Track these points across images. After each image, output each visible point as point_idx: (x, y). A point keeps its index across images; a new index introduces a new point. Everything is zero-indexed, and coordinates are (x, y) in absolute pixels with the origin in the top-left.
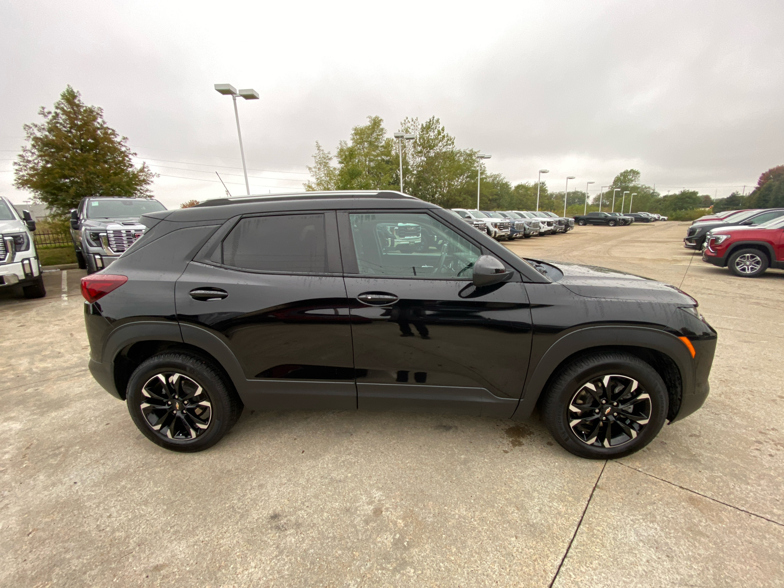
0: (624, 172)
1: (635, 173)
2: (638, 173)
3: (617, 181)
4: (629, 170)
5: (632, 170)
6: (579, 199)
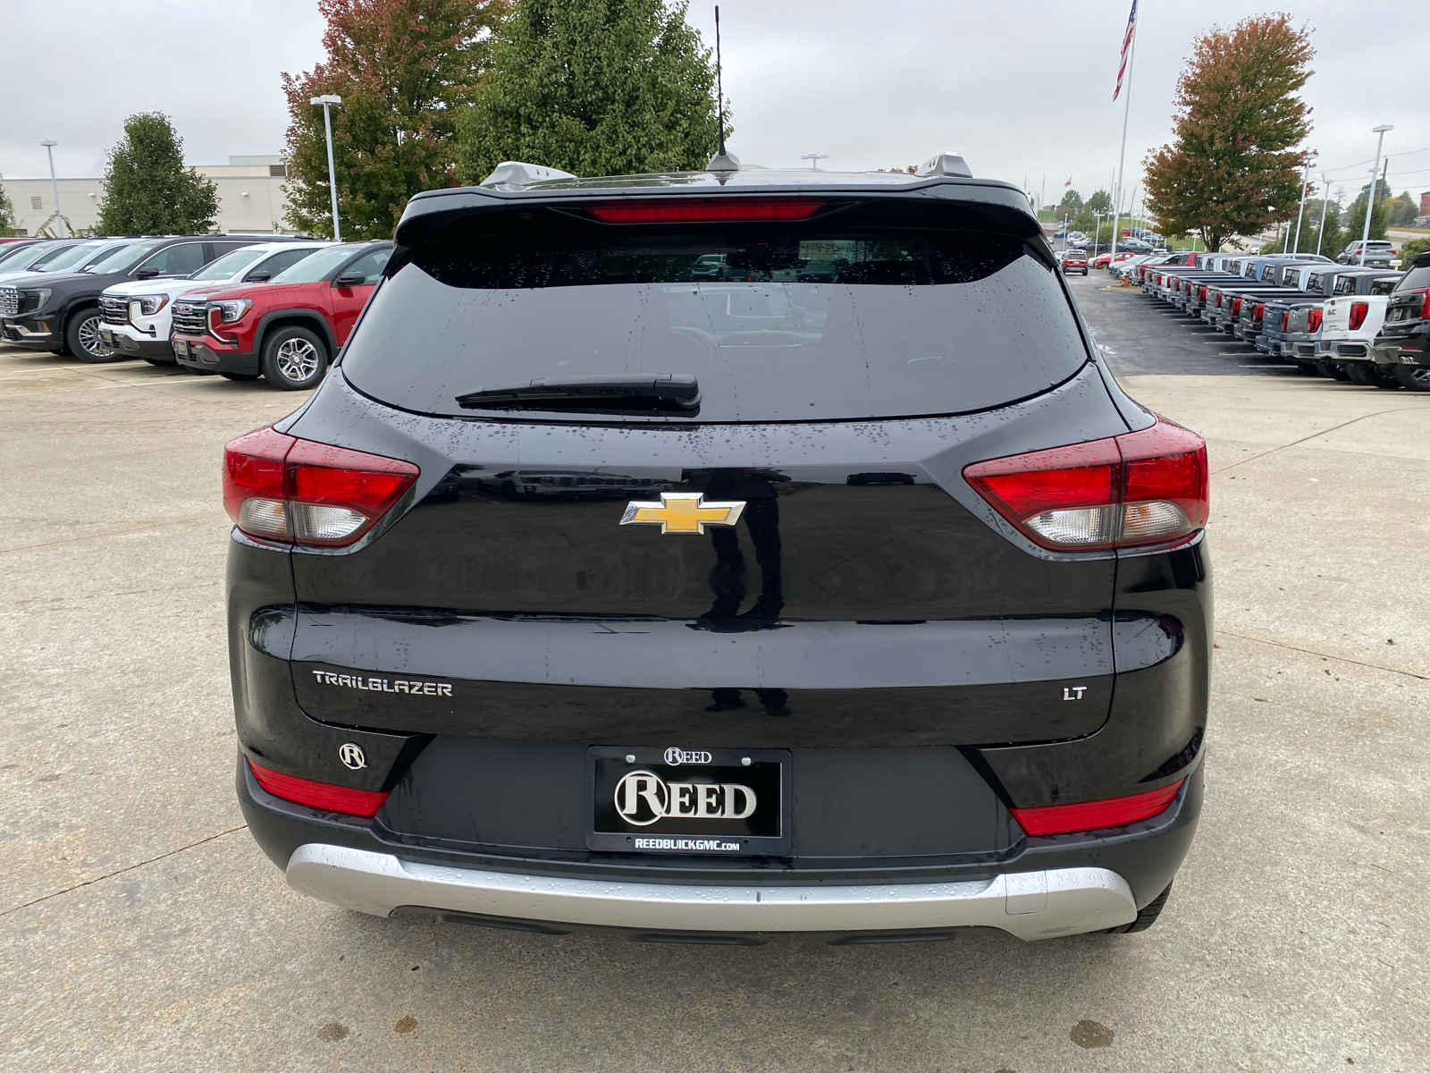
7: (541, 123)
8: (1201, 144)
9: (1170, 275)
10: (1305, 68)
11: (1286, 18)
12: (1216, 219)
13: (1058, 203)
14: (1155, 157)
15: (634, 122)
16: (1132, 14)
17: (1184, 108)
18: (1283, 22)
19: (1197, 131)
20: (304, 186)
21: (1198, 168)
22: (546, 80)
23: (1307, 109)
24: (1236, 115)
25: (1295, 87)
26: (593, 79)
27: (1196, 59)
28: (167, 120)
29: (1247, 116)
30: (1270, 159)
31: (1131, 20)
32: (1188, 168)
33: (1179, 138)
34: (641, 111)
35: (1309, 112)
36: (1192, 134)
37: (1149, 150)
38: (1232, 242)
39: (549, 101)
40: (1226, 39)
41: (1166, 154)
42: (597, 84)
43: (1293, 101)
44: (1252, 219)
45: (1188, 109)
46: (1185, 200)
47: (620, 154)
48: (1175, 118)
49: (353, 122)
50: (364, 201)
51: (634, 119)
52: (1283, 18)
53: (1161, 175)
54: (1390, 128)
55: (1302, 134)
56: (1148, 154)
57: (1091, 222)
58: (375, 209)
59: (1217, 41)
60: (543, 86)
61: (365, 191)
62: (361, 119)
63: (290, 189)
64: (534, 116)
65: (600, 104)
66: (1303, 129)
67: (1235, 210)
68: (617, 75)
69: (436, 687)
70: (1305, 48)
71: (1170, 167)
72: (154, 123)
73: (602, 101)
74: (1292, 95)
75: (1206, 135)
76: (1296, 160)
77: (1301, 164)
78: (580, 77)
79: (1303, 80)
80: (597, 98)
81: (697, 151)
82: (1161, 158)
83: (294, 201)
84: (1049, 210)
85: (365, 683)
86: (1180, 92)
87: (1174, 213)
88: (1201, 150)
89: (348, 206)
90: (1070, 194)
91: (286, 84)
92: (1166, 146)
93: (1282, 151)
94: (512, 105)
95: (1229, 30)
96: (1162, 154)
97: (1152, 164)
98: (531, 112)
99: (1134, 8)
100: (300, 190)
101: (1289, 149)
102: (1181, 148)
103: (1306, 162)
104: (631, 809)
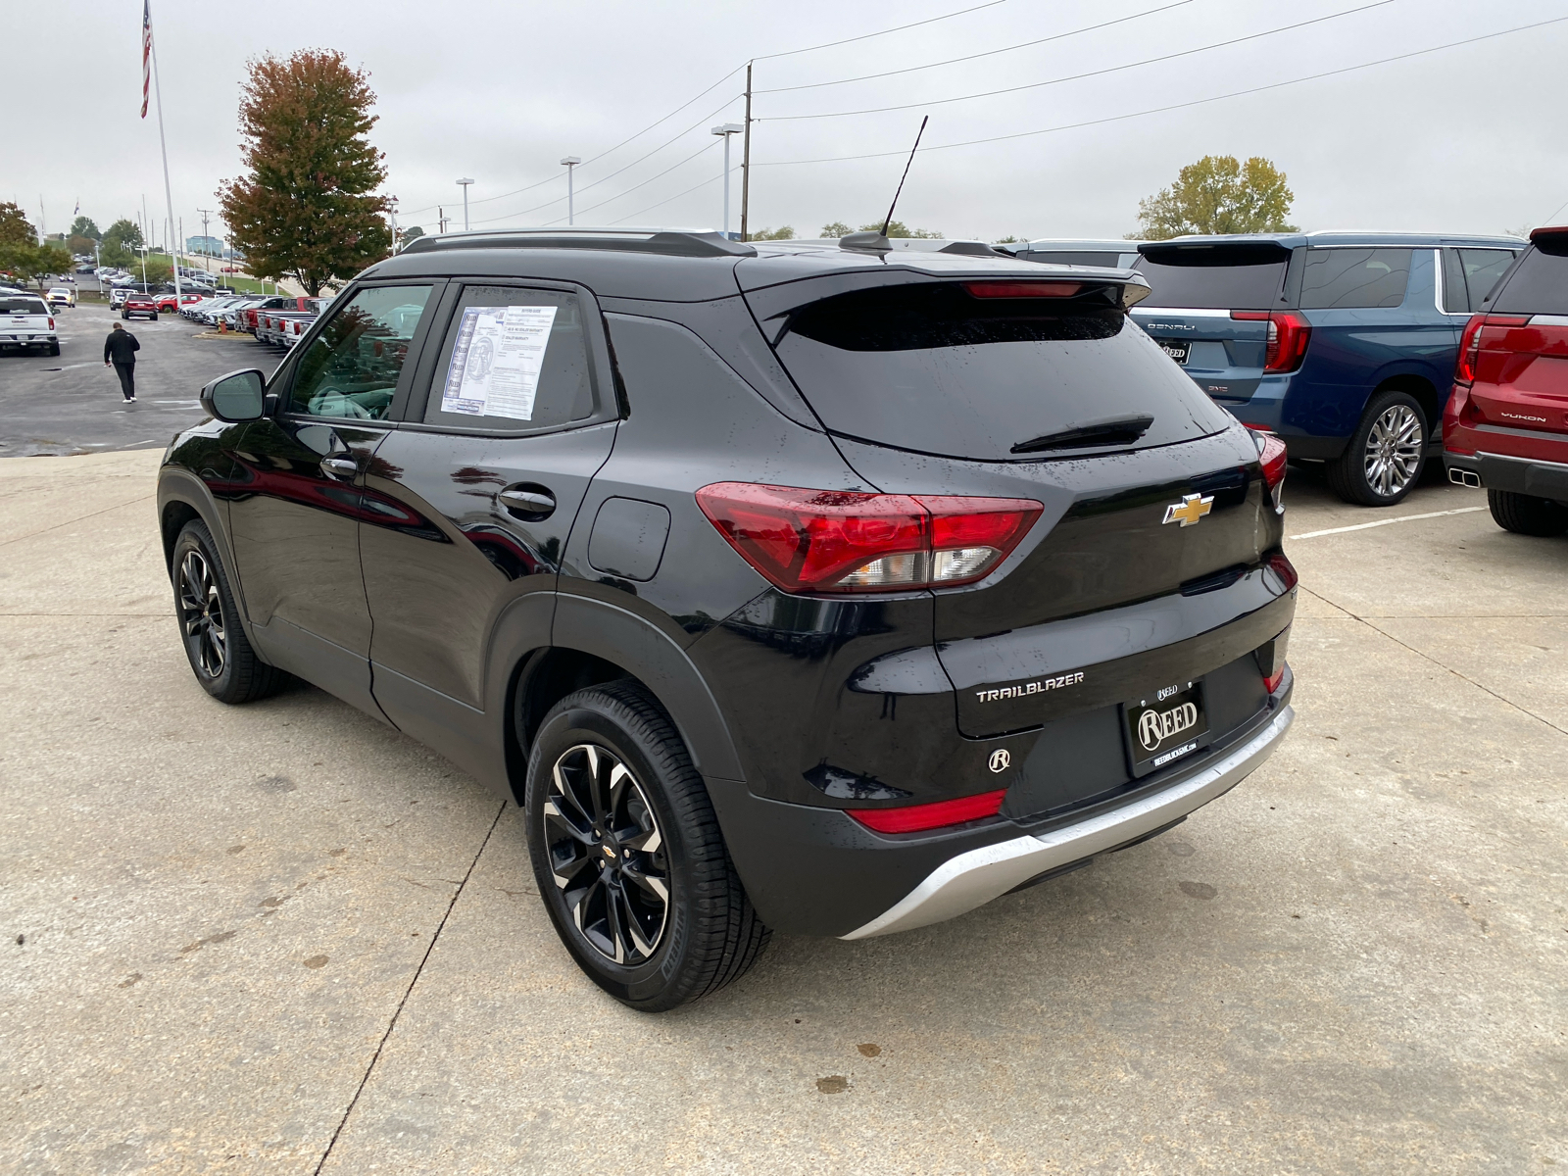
8: (280, 179)
9: (298, 321)
10: (369, 111)
11: (340, 57)
12: (311, 261)
13: (68, 232)
14: (230, 189)
16: (146, 20)
17: (252, 138)
18: (337, 60)
19: (274, 164)
21: (282, 205)
23: (380, 153)
24: (312, 152)
25: (364, 129)
27: (253, 85)
29: (321, 156)
30: (355, 202)
31: (147, 26)
32: (271, 204)
33: (251, 171)
35: (382, 157)
36: (269, 168)
37: (221, 181)
38: (331, 286)
40: (283, 69)
41: (242, 187)
43: (363, 144)
44: (349, 263)
45: (257, 140)
46: (272, 239)
48: (243, 147)
52: (337, 56)
53: (241, 209)
54: (472, 182)
55: (379, 179)
56: (222, 185)
57: (124, 257)
59: (273, 69)
66: (378, 174)
67: (330, 253)
69: (1074, 677)
70: (366, 90)
71: (249, 201)
74: (359, 137)
75: (284, 171)
76: (379, 204)
77: (383, 209)
79: (369, 123)
82: (237, 190)
84: (57, 239)
85: (1024, 690)
86: (243, 119)
87: (265, 252)
88: (281, 187)
90: (82, 221)
92: (241, 179)
93: (362, 194)
95: (284, 59)
96: (236, 186)
97: (228, 197)
99: (146, 13)
101: (369, 193)
102: (258, 182)
103: (388, 207)
104: (1148, 740)
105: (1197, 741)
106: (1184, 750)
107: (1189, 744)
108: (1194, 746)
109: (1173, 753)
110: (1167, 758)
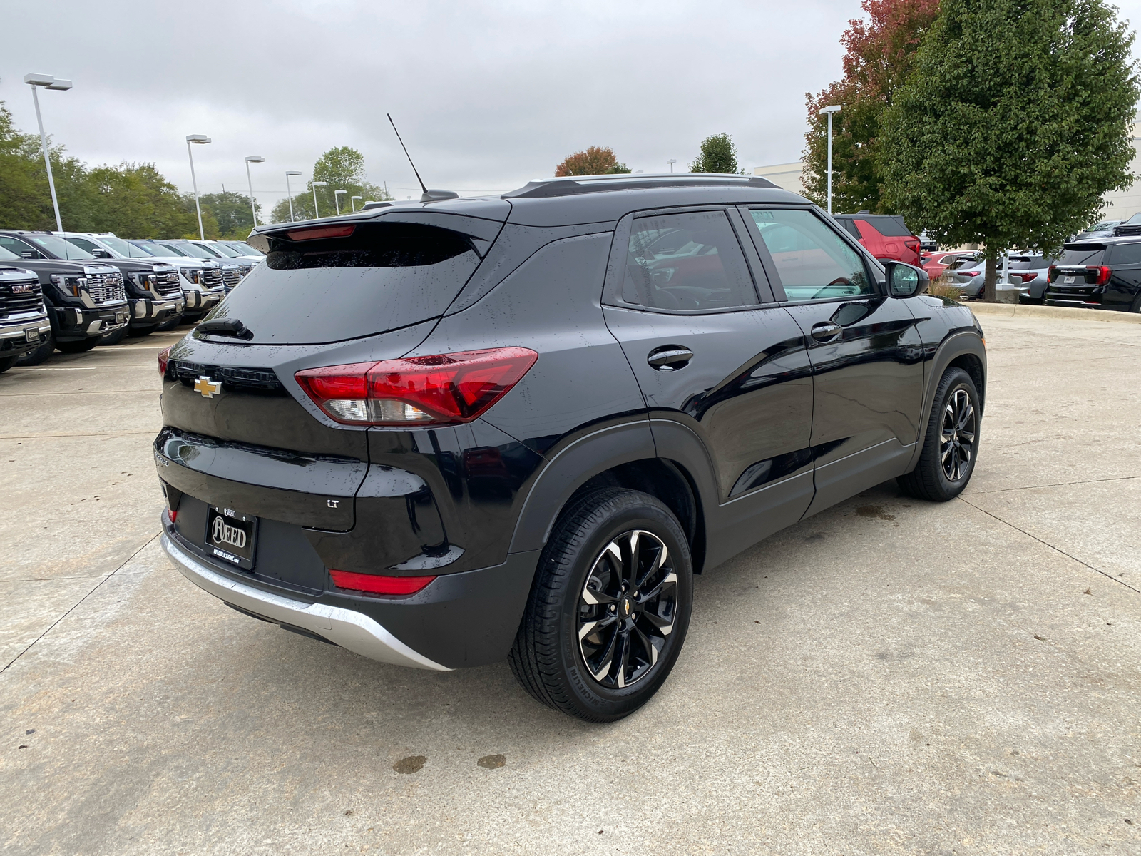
0: (332, 153)
1: (354, 156)
2: (359, 157)
3: (320, 172)
4: (340, 149)
5: (345, 148)
6: (237, 212)
7: (943, 112)
15: (1030, 99)
20: (815, 175)
22: (948, 76)
26: (993, 69)
28: (728, 138)
34: (1036, 90)
39: (952, 92)
42: (997, 71)
47: (1012, 130)
49: (854, 123)
50: (857, 183)
51: (1030, 97)
58: (866, 188)
60: (946, 82)
61: (860, 174)
62: (861, 119)
63: (806, 179)
64: (937, 107)
65: (999, 89)
68: (1014, 62)
72: (720, 141)
73: (1001, 85)
78: (979, 69)
80: (995, 84)
81: (1098, 117)
83: (809, 187)
89: (845, 187)
91: (808, 101)
94: (921, 100)
98: (935, 104)
100: (813, 179)
104: (216, 535)
105: (240, 560)
106: (231, 558)
107: (236, 557)
108: (237, 561)
109: (225, 554)
110: (220, 554)
